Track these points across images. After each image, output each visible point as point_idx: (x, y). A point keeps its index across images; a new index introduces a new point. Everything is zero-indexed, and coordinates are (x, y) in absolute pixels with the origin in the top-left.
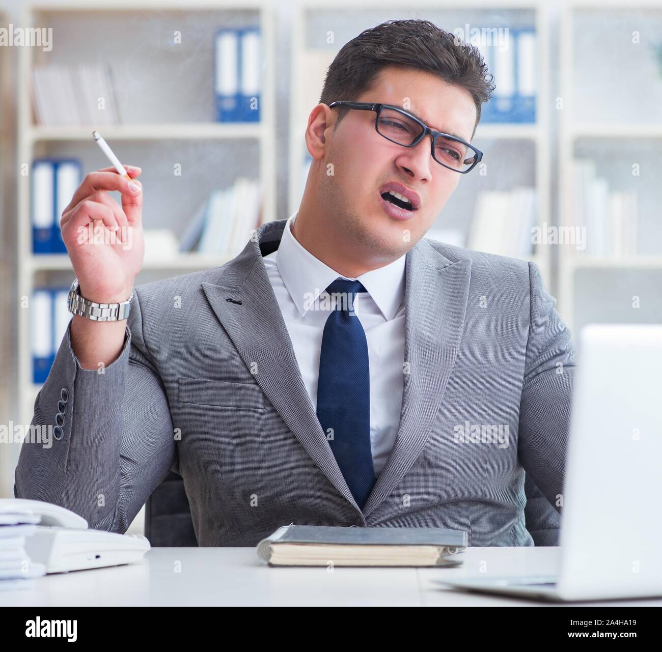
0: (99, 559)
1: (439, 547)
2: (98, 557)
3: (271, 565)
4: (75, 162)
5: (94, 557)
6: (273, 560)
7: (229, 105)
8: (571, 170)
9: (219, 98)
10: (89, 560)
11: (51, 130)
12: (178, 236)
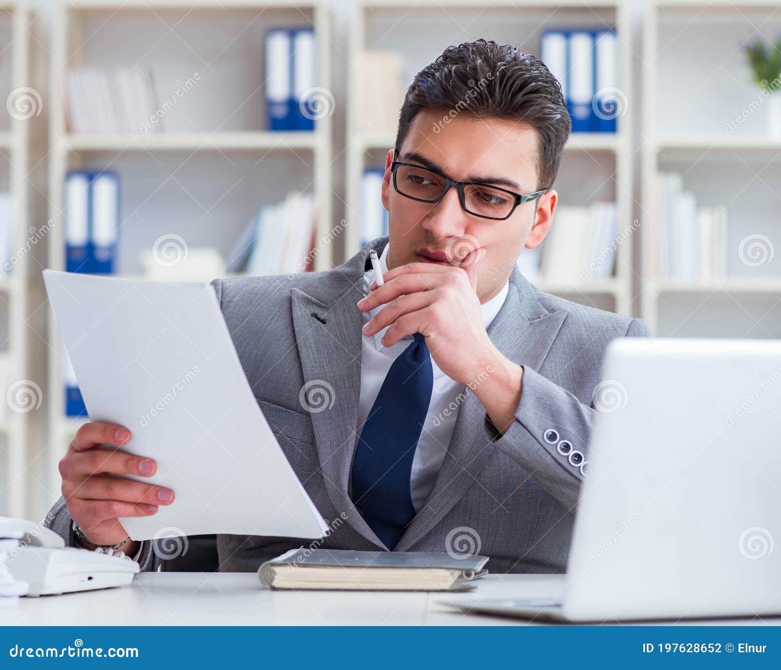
0: (91, 581)
1: (452, 571)
2: (90, 578)
3: (274, 589)
4: (110, 173)
5: (87, 579)
6: (276, 583)
7: (280, 112)
8: (655, 184)
9: (269, 104)
10: (82, 581)
11: (86, 140)
12: (225, 255)
